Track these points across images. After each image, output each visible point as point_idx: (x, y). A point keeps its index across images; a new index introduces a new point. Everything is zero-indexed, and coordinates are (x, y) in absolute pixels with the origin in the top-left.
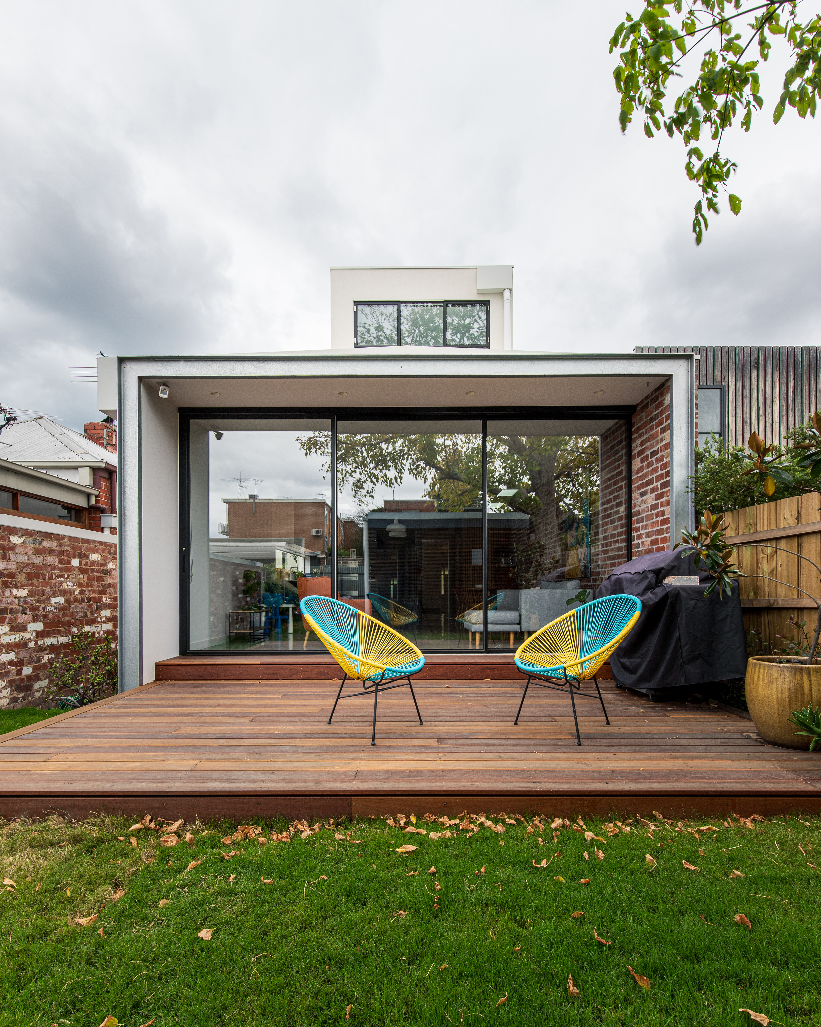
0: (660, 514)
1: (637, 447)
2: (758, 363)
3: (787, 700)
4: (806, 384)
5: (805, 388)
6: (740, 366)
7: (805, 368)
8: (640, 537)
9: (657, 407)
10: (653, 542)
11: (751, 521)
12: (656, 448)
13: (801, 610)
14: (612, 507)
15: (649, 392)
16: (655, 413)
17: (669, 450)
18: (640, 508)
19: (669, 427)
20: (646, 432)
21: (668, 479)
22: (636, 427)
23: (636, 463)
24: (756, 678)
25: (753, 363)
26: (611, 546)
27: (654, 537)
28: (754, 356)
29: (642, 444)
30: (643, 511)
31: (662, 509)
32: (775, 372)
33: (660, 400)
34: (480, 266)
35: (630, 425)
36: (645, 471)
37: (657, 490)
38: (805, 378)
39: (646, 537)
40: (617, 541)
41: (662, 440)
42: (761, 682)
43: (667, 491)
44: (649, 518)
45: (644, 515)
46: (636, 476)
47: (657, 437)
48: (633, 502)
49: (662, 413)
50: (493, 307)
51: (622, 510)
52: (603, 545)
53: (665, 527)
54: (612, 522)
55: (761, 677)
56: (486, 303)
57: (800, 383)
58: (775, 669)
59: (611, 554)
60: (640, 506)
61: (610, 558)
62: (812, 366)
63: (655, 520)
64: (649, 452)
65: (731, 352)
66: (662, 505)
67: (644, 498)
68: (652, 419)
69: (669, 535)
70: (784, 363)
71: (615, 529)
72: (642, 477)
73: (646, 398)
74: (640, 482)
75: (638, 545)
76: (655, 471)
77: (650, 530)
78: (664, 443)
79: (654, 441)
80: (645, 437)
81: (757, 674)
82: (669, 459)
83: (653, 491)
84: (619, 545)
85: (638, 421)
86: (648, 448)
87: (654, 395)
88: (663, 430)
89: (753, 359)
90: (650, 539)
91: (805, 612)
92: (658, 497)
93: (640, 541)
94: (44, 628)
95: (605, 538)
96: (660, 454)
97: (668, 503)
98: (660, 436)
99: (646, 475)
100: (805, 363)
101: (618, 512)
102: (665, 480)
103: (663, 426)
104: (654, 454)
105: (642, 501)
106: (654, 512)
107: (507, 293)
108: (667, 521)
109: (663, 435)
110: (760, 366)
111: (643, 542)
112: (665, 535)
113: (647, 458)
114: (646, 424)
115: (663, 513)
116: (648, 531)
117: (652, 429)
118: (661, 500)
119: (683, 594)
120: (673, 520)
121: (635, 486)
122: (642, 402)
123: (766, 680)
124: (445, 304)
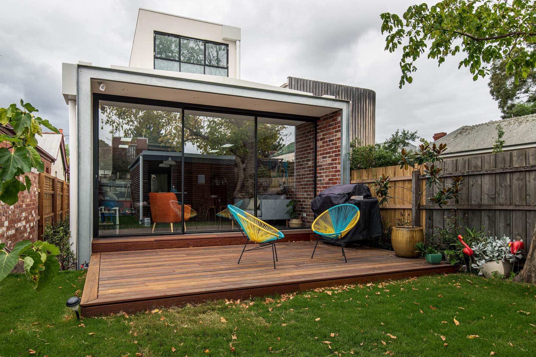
0: (334, 167)
1: (320, 136)
2: (339, 92)
3: (409, 241)
4: (357, 105)
5: (357, 106)
6: (332, 92)
7: (357, 97)
8: (322, 176)
9: (333, 121)
10: (330, 180)
11: (375, 174)
12: (332, 139)
13: (395, 209)
14: (303, 161)
15: (329, 113)
16: (331, 123)
17: (340, 141)
18: (322, 164)
19: (340, 131)
20: (326, 130)
21: (339, 153)
22: (320, 127)
23: (320, 143)
24: (398, 234)
25: (337, 92)
26: (303, 179)
27: (331, 177)
28: (338, 89)
29: (323, 135)
30: (324, 165)
31: (336, 165)
32: (345, 98)
33: (334, 118)
34: (225, 25)
35: (316, 126)
36: (325, 148)
37: (333, 157)
38: (357, 102)
39: (326, 177)
40: (307, 177)
41: (336, 136)
42: (400, 235)
43: (338, 158)
44: (327, 169)
45: (325, 167)
46: (319, 149)
47: (333, 134)
48: (317, 161)
49: (336, 124)
50: (230, 48)
51: (310, 163)
52: (297, 179)
53: (337, 173)
54: (303, 168)
55: (400, 234)
56: (227, 45)
57: (355, 104)
58: (405, 230)
59: (302, 183)
60: (322, 163)
61: (302, 185)
62: (359, 97)
63: (331, 170)
64: (328, 140)
65: (328, 86)
66: (335, 164)
67: (325, 159)
68: (330, 126)
69: (340, 177)
70: (349, 94)
71: (305, 171)
72: (323, 150)
73: (326, 115)
74: (322, 152)
75: (320, 180)
76: (332, 148)
77: (328, 174)
78: (337, 137)
79: (331, 135)
80: (325, 132)
81: (398, 232)
82: (340, 144)
83: (330, 157)
84: (308, 179)
85: (320, 125)
86: (327, 138)
87: (331, 115)
88: (337, 132)
89: (337, 90)
90: (328, 178)
91: (397, 210)
92: (332, 160)
93: (322, 178)
94: (9, 224)
95: (298, 175)
96: (334, 142)
97: (339, 163)
98: (335, 134)
99: (326, 149)
100: (357, 95)
101: (308, 164)
102: (337, 153)
103: (336, 130)
104: (330, 141)
105: (323, 161)
106: (331, 166)
107: (238, 42)
108: (339, 171)
109: (336, 133)
110: (340, 94)
111: (324, 179)
112: (337, 177)
113: (327, 142)
114: (326, 127)
115: (336, 167)
116: (327, 174)
117: (330, 129)
118: (335, 162)
119: (362, 203)
120: (342, 171)
121: (318, 153)
122: (323, 116)
123: (402, 235)
124: (206, 42)
